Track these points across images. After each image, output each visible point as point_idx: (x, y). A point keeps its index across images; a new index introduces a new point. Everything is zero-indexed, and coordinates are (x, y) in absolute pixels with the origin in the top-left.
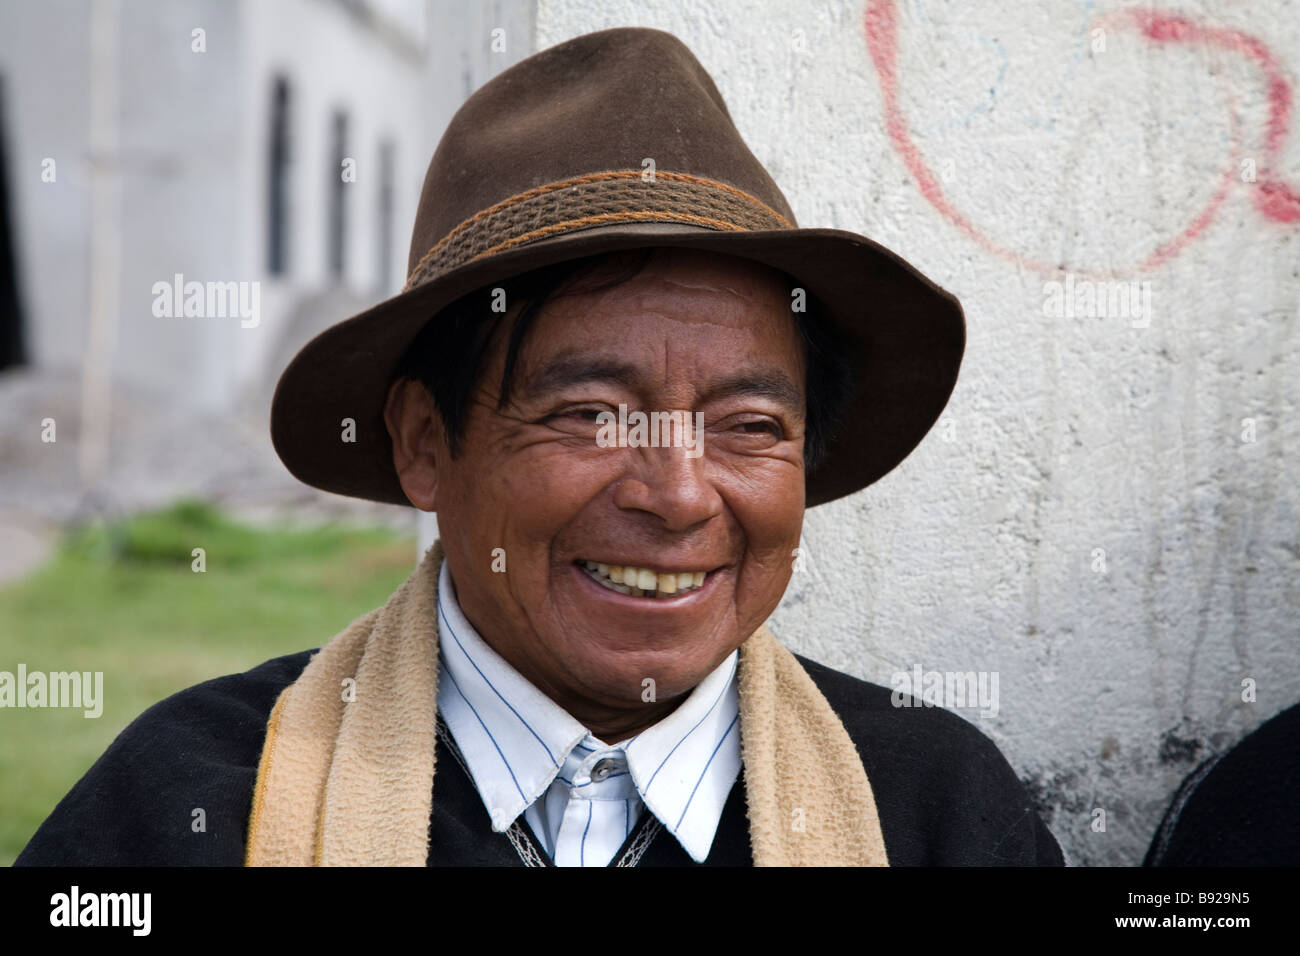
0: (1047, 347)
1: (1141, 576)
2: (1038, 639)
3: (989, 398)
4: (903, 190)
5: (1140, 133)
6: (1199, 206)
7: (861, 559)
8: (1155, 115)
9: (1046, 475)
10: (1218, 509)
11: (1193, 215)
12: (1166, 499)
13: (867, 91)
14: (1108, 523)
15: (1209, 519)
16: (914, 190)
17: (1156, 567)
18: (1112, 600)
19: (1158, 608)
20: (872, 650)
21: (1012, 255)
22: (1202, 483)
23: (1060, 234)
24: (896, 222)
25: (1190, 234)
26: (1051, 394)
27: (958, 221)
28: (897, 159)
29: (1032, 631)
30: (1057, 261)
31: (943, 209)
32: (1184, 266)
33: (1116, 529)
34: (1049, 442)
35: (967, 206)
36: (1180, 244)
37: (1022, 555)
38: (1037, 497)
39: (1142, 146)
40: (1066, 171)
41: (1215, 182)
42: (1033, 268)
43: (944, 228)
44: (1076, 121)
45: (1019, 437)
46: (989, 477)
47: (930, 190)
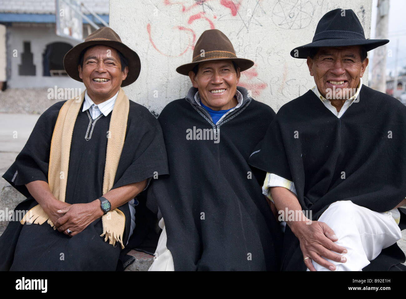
0: (168, 65)
1: (179, 91)
2: (167, 99)
3: (161, 71)
4: (152, 47)
5: (179, 41)
6: (185, 49)
7: (147, 89)
8: (180, 38)
9: (168, 80)
10: (188, 84)
11: (185, 50)
12: (182, 83)
13: (147, 35)
14: (175, 85)
15: (187, 85)
16: (153, 47)
17: (180, 90)
18: (175, 94)
19: (181, 95)
20: (148, 100)
21: (164, 54)
22: (186, 81)
23: (170, 52)
24: (151, 50)
25: (184, 52)
26: (168, 70)
27: (158, 50)
28: (151, 43)
29: (166, 98)
30: (169, 55)
31: (156, 49)
32: (184, 56)
33: (176, 86)
34: (168, 76)
35: (159, 49)
36: (183, 53)
37: (165, 89)
38: (167, 82)
39: (179, 42)
40: (170, 45)
41: (187, 46)
42: (166, 56)
43: (156, 51)
44: (171, 39)
45: (165, 75)
46: (162, 80)
47: (155, 47)
